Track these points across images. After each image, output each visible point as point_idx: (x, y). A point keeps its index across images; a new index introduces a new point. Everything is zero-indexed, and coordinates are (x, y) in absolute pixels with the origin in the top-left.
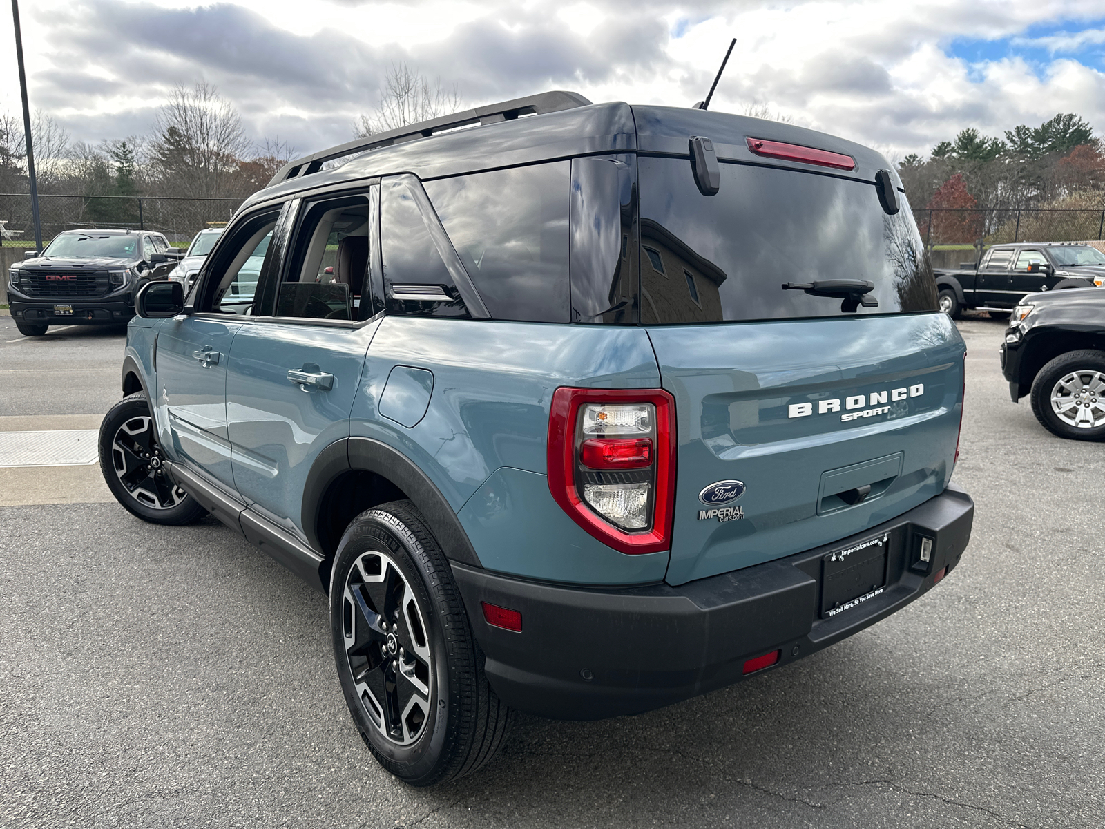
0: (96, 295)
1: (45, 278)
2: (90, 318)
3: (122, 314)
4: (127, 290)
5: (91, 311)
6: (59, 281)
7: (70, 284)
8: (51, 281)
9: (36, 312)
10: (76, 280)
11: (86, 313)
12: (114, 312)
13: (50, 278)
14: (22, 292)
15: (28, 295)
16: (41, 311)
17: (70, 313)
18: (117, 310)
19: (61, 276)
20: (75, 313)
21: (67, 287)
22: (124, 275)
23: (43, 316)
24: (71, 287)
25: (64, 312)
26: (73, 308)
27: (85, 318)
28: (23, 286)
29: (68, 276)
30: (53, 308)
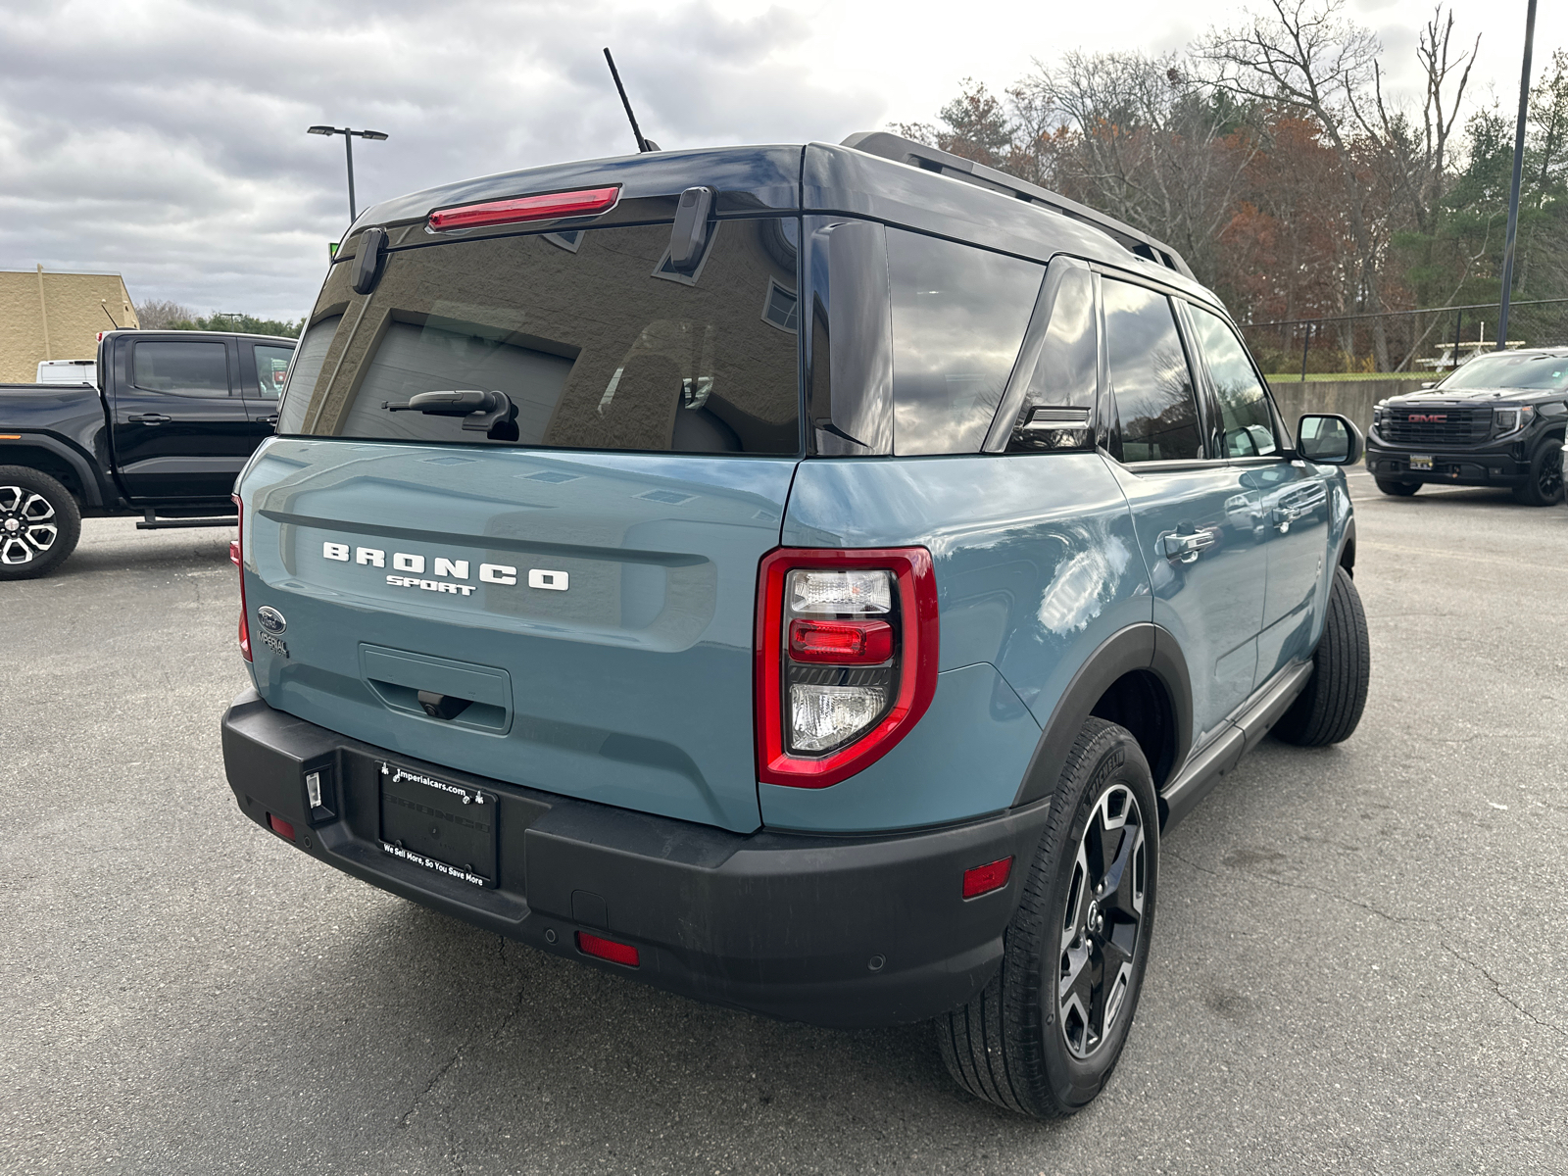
0: (1470, 443)
1: (1407, 419)
2: (1455, 476)
3: (1503, 472)
4: (1520, 436)
5: (1459, 466)
6: (1424, 423)
7: (1437, 427)
8: (1415, 423)
9: (1389, 464)
10: (1444, 421)
11: (1450, 468)
12: (1490, 469)
13: (1413, 418)
14: (1380, 436)
15: (1386, 441)
16: (1396, 462)
17: (1428, 466)
18: (1497, 467)
19: (1427, 416)
20: (1436, 468)
21: (1432, 431)
22: (1519, 416)
23: (1397, 469)
24: (1438, 431)
25: (1422, 466)
26: (1435, 460)
27: (1448, 475)
28: (1383, 429)
29: (1436, 416)
30: (1408, 459)
